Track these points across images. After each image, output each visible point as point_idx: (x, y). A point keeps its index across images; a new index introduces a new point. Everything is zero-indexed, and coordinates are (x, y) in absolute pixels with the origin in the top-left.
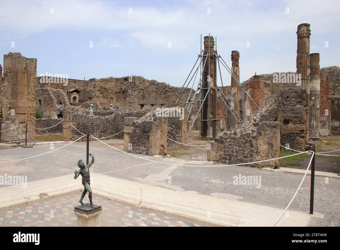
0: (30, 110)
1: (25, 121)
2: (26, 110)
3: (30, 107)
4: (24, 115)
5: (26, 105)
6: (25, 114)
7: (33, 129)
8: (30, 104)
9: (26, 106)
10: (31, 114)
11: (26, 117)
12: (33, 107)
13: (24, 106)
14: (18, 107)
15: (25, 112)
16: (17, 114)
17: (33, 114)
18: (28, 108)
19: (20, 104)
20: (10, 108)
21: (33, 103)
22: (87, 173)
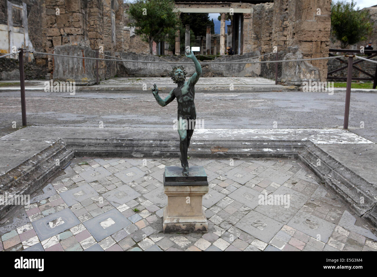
0: (321, 35)
1: (311, 53)
2: (315, 36)
3: (320, 31)
4: (311, 44)
5: (315, 27)
6: (311, 41)
7: (323, 66)
8: (321, 26)
9: (313, 30)
10: (322, 42)
11: (314, 46)
12: (326, 30)
13: (310, 30)
14: (302, 31)
15: (313, 38)
16: (300, 41)
17: (324, 42)
18: (316, 33)
19: (305, 26)
20: (294, 34)
21: (327, 25)
22: (184, 95)
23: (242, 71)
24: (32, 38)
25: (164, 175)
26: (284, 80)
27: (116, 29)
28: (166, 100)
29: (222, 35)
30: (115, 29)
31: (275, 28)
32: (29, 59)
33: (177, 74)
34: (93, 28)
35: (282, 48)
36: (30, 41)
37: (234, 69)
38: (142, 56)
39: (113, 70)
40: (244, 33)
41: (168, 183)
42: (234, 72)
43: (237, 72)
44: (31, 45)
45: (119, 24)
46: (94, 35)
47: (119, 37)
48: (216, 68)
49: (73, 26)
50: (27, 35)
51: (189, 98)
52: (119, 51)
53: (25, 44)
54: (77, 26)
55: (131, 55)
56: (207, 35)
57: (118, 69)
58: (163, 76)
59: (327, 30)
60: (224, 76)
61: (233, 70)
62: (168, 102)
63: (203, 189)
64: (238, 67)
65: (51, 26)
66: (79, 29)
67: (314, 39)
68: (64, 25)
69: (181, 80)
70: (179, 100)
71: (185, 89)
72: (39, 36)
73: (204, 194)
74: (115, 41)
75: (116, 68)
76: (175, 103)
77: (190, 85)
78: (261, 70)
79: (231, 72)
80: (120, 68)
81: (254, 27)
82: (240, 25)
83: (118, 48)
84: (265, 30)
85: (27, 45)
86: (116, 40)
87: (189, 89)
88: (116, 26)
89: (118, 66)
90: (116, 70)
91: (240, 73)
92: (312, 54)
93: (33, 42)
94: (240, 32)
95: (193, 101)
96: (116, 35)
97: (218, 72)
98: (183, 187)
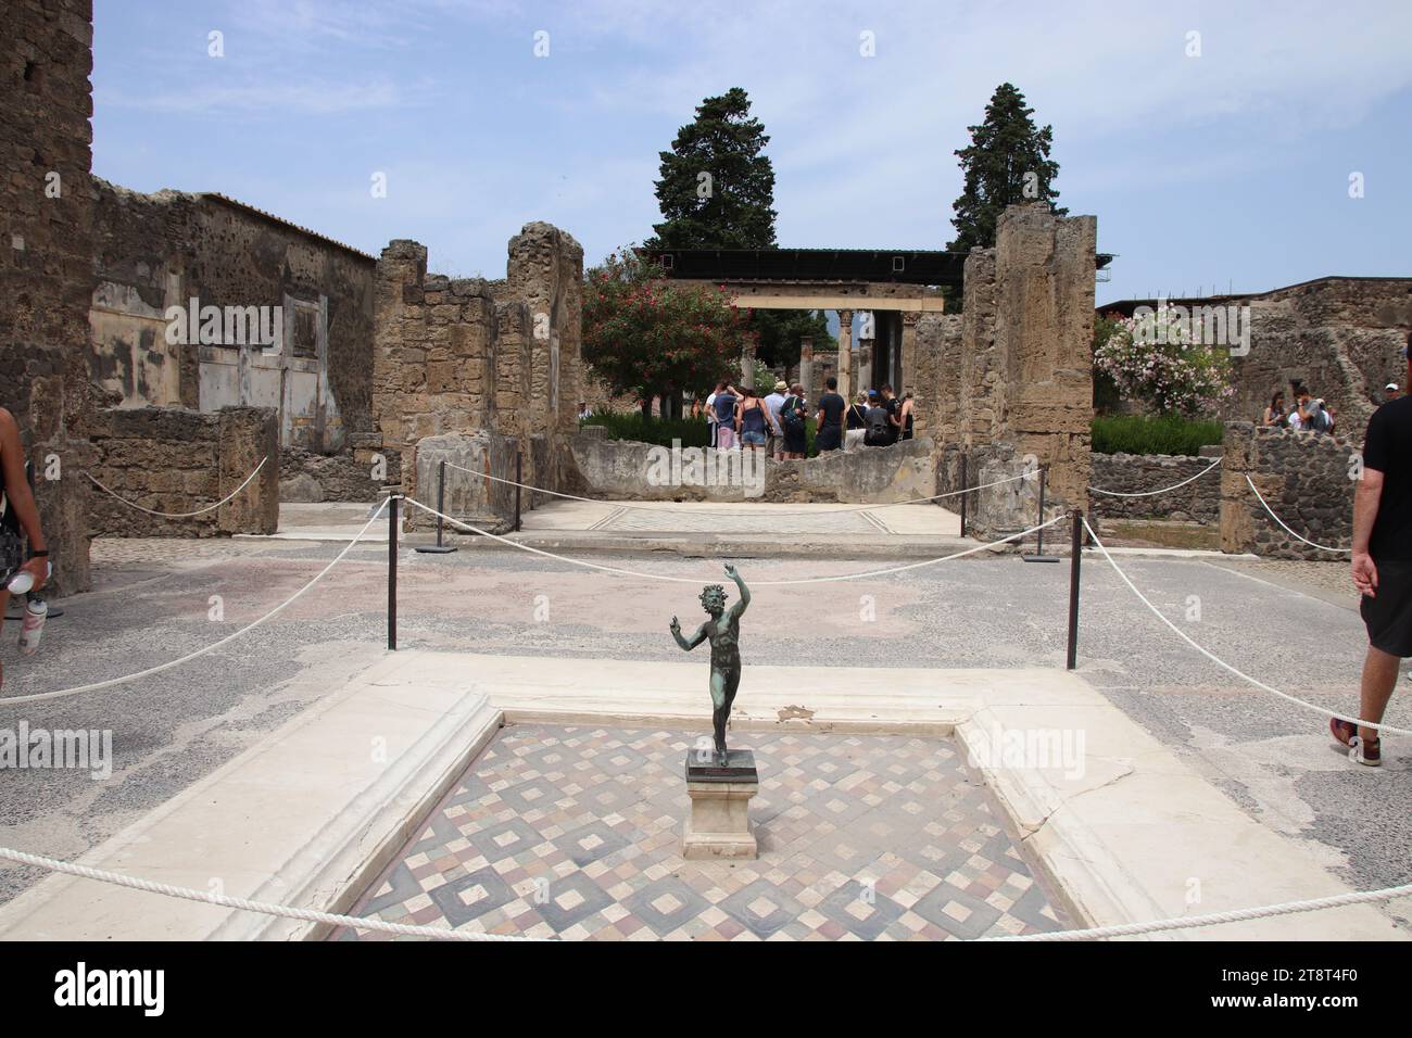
0: (1069, 418)
1: (1046, 461)
2: (1054, 420)
4: (1045, 439)
5: (1055, 399)
6: (1047, 433)
7: (1077, 493)
8: (1069, 397)
9: (1052, 405)
10: (1072, 435)
11: (1054, 444)
12: (1081, 406)
13: (1043, 405)
14: (1024, 408)
15: (1051, 425)
16: (1020, 432)
17: (1079, 435)
18: (1059, 413)
19: (1031, 395)
20: (1006, 412)
21: (1083, 393)
22: (721, 636)
23: (886, 490)
24: (335, 383)
25: (687, 764)
26: (981, 527)
27: (561, 377)
28: (693, 640)
29: (843, 370)
30: (557, 378)
31: (966, 388)
32: (326, 437)
33: (711, 599)
34: (507, 382)
35: (982, 439)
36: (329, 392)
37: (866, 484)
38: (626, 447)
39: (550, 480)
40: (902, 365)
41: (693, 778)
42: (865, 492)
43: (872, 491)
44: (332, 403)
45: (569, 364)
46: (510, 400)
47: (567, 396)
48: (818, 479)
49: (466, 388)
50: (324, 377)
51: (729, 640)
52: (566, 432)
53: (318, 399)
54: (475, 391)
55: (596, 445)
56: (802, 364)
57: (563, 478)
58: (678, 500)
59: (1083, 405)
60: (838, 502)
61: (863, 486)
62: (695, 644)
63: (749, 788)
64: (877, 478)
65: (413, 388)
66: (479, 396)
67: (1053, 427)
68: (444, 387)
69: (718, 610)
70: (714, 643)
71: (723, 625)
72: (351, 377)
73: (751, 797)
74: (557, 407)
75: (556, 477)
76: (706, 646)
77: (731, 619)
78: (937, 487)
79: (858, 489)
80: (567, 476)
81: (918, 376)
82: (892, 343)
83: (563, 424)
84: (945, 385)
85: (322, 403)
86: (560, 405)
87: (729, 626)
88: (560, 370)
89: (563, 472)
90: (557, 481)
91: (881, 493)
92: (1049, 464)
93: (337, 392)
94: (892, 361)
95: (736, 646)
96: (560, 392)
97: (822, 490)
98: (717, 785)
